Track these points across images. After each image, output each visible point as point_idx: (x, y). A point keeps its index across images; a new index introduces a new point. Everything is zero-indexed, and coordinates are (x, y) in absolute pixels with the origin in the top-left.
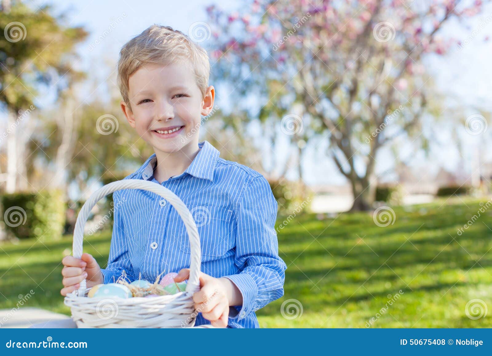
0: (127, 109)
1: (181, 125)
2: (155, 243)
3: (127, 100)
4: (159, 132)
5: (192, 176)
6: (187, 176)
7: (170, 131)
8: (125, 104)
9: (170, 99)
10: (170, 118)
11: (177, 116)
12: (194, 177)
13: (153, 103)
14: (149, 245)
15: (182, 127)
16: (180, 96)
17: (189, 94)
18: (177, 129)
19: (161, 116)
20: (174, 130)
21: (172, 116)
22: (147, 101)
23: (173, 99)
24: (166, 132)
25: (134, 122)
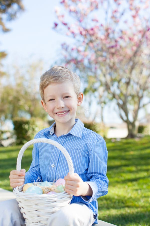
0: (44, 103)
1: (68, 110)
2: (53, 165)
3: (43, 99)
4: (58, 113)
5: (72, 135)
6: (70, 135)
7: (63, 113)
8: (43, 101)
9: (63, 99)
10: (63, 107)
11: (66, 106)
12: (73, 136)
13: (55, 100)
14: (51, 165)
15: (68, 111)
16: (67, 97)
17: (71, 96)
18: (66, 112)
19: (59, 106)
20: (65, 113)
21: (64, 106)
22: (52, 100)
23: (64, 99)
24: (61, 114)
25: (47, 109)
